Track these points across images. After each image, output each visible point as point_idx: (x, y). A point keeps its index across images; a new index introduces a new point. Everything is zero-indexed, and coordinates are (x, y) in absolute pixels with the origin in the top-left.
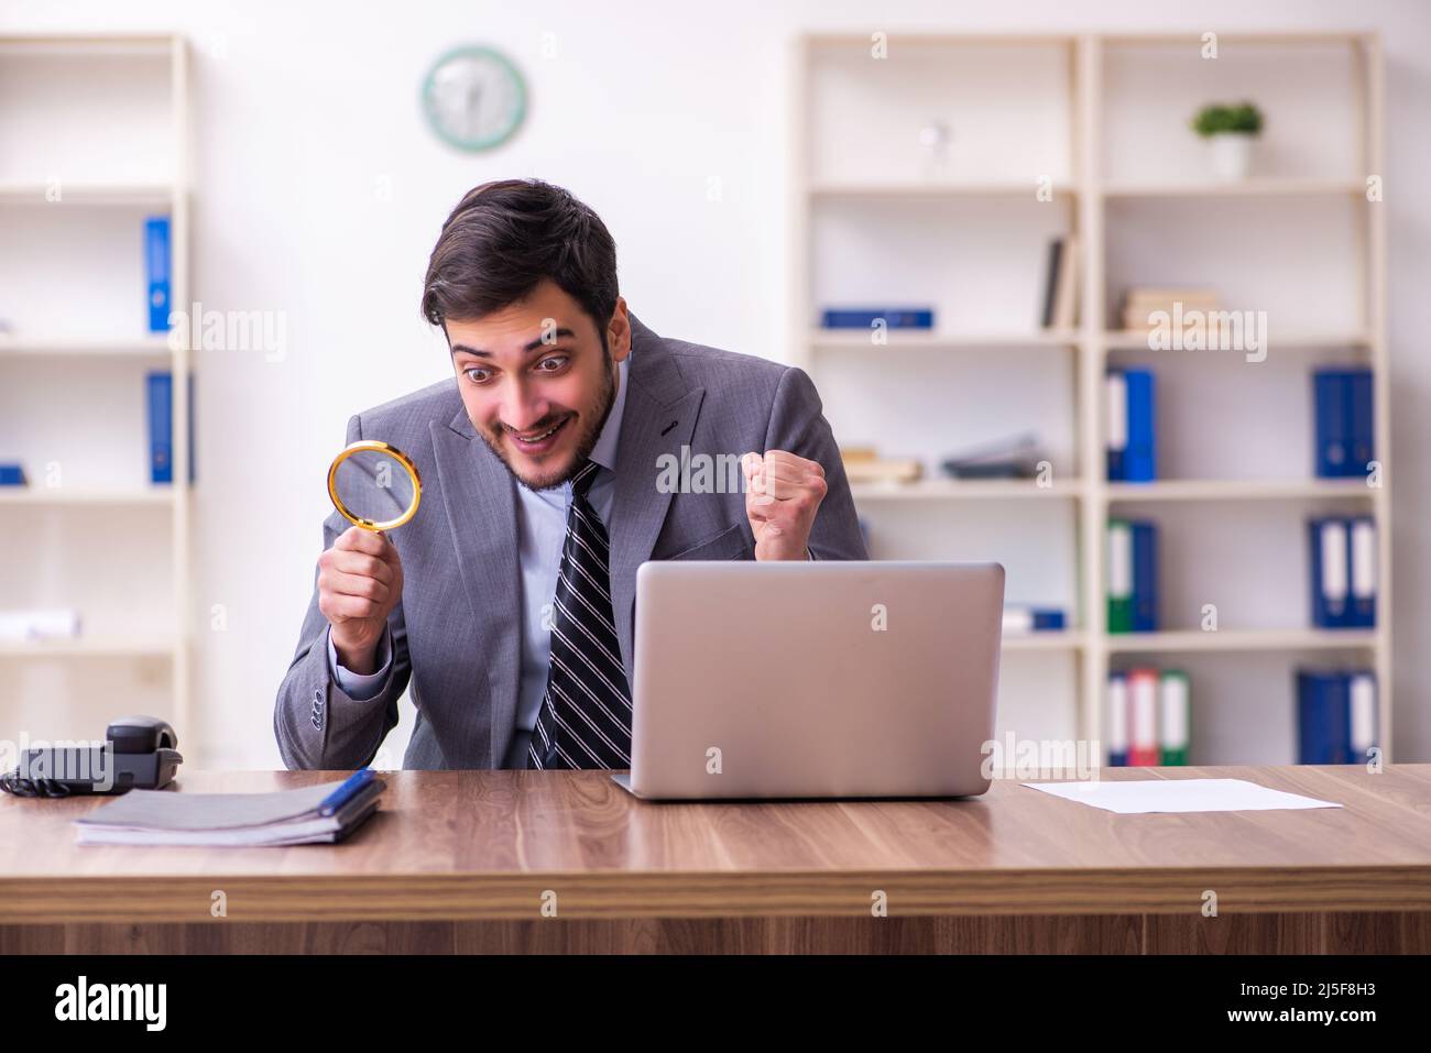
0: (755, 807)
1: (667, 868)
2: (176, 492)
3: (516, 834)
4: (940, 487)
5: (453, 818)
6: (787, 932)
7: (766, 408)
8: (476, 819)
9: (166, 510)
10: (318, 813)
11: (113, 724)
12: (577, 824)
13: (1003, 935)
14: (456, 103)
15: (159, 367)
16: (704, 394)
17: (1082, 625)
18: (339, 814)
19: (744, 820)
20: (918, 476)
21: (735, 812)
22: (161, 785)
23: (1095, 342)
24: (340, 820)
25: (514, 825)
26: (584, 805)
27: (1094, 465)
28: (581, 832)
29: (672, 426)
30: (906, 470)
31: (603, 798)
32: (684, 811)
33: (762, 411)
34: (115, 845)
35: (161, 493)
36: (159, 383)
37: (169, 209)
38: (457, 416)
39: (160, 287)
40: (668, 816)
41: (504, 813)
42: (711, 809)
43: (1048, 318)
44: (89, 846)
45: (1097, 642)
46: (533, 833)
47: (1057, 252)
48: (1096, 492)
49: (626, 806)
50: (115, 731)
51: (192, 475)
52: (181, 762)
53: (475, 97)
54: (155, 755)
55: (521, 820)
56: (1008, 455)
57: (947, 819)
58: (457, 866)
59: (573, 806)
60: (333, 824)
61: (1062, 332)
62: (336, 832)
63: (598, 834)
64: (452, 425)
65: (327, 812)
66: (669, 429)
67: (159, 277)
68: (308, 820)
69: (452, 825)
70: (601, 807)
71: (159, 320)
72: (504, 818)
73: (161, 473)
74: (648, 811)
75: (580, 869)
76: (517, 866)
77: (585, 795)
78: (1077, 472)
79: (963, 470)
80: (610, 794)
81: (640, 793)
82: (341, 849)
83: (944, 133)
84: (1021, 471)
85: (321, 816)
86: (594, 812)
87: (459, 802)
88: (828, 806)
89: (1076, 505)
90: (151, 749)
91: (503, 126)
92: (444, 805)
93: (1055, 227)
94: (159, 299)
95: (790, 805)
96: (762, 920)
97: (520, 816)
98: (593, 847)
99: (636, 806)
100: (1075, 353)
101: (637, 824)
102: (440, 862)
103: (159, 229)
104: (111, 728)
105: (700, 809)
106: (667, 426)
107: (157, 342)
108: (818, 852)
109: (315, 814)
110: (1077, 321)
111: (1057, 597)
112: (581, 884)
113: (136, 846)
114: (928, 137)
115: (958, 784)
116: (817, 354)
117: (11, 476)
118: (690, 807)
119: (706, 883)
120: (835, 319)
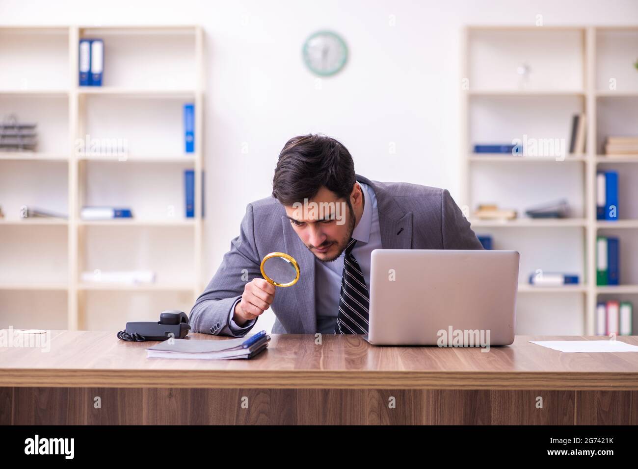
0: (418, 348)
1: (378, 370)
2: (196, 221)
3: (321, 357)
4: (525, 222)
5: (297, 351)
6: (431, 399)
8: (306, 351)
9: (191, 229)
10: (242, 347)
12: (346, 354)
13: (518, 401)
14: (317, 55)
15: (189, 168)
16: (412, 215)
17: (586, 282)
18: (250, 348)
19: (412, 353)
20: (515, 216)
21: (410, 350)
22: (181, 337)
23: (592, 159)
24: (250, 350)
25: (320, 354)
26: (350, 347)
27: (592, 213)
28: (346, 356)
30: (510, 214)
31: (358, 344)
32: (389, 350)
34: (163, 359)
35: (190, 222)
36: (189, 175)
37: (194, 100)
39: (190, 133)
40: (383, 351)
41: (317, 349)
42: (400, 349)
43: (572, 149)
44: (152, 359)
45: (592, 289)
46: (328, 356)
47: (576, 121)
48: (592, 224)
49: (366, 347)
50: (164, 315)
51: (203, 214)
52: (190, 329)
53: (325, 52)
54: (179, 325)
56: (554, 208)
57: (495, 354)
58: (295, 368)
59: (345, 347)
60: (248, 351)
61: (578, 155)
62: (249, 355)
63: (353, 357)
65: (245, 347)
66: (400, 232)
67: (189, 128)
68: (238, 350)
69: (296, 353)
70: (356, 348)
71: (190, 147)
72: (318, 351)
73: (190, 213)
74: (375, 349)
75: (343, 369)
76: (319, 368)
77: (351, 344)
78: (585, 216)
79: (535, 215)
80: (361, 343)
81: (372, 342)
82: (250, 361)
83: (527, 69)
84: (559, 215)
85: (243, 348)
86: (354, 349)
87: (300, 345)
89: (584, 230)
90: (177, 323)
91: (337, 65)
92: (294, 346)
93: (576, 110)
94: (190, 139)
95: (433, 348)
96: (421, 391)
97: (323, 351)
98: (350, 362)
99: (370, 347)
100: (584, 164)
101: (371, 353)
102: (290, 366)
103: (190, 108)
104: (162, 314)
105: (396, 349)
107: (189, 157)
108: (439, 364)
109: (241, 347)
110: (585, 150)
111: (575, 269)
112: (344, 375)
113: (171, 359)
114: (521, 71)
116: (471, 164)
117: (126, 214)
118: (392, 348)
119: (393, 376)
120: (479, 149)
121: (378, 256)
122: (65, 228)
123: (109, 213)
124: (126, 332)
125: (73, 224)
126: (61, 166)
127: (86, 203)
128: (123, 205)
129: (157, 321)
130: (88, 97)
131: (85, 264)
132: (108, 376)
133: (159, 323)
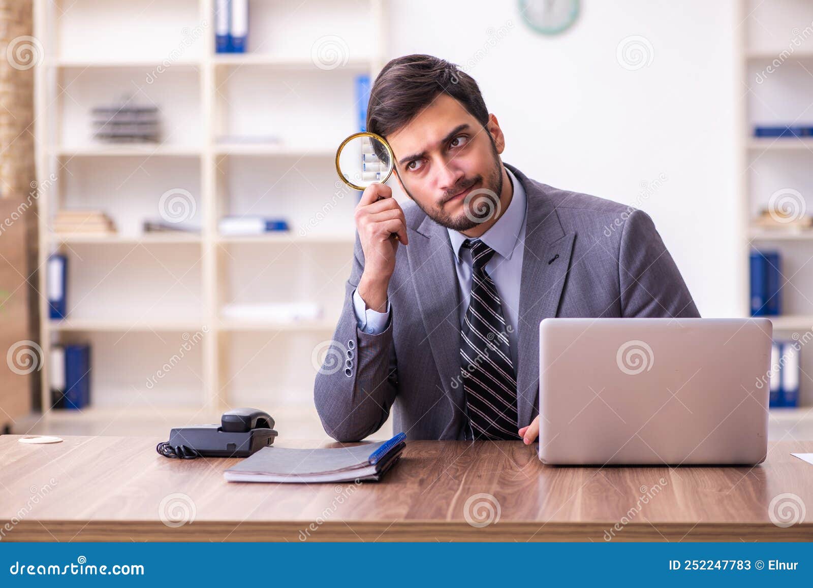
3: (458, 489)
7: (616, 246)
8: (439, 479)
11: (225, 414)
12: (499, 482)
14: (538, 7)
16: (576, 237)
20: (812, 224)
25: (460, 482)
28: (499, 488)
29: (555, 258)
30: (805, 222)
32: (570, 472)
33: (613, 248)
37: (369, 71)
38: (422, 224)
40: (559, 475)
41: (458, 474)
46: (469, 489)
50: (226, 418)
53: (550, 3)
54: (250, 433)
55: (465, 479)
58: (408, 516)
59: (503, 468)
63: (510, 490)
64: (418, 230)
66: (553, 260)
69: (422, 483)
70: (519, 469)
72: (458, 477)
74: (548, 472)
76: (446, 518)
77: (515, 460)
81: (545, 461)
86: (515, 472)
87: (435, 465)
88: (662, 470)
91: (566, 20)
97: (467, 476)
104: (224, 416)
106: (553, 257)
115: (748, 458)
116: (750, 155)
117: (280, 226)
118: (576, 469)
119: (561, 530)
120: (761, 132)
121: (551, 330)
122: (196, 249)
123: (256, 226)
124: (170, 445)
125: (210, 242)
126: (192, 164)
127: (227, 211)
128: (276, 214)
129: (217, 427)
130: (229, 68)
131: (226, 294)
132: (112, 531)
133: (220, 429)
